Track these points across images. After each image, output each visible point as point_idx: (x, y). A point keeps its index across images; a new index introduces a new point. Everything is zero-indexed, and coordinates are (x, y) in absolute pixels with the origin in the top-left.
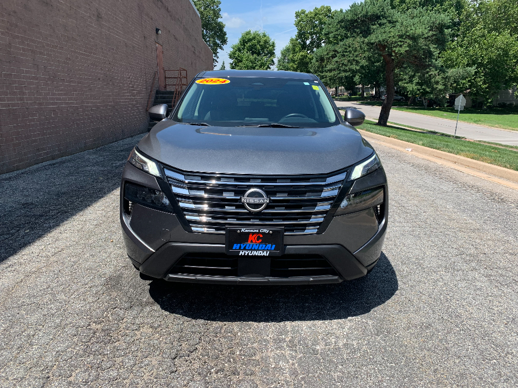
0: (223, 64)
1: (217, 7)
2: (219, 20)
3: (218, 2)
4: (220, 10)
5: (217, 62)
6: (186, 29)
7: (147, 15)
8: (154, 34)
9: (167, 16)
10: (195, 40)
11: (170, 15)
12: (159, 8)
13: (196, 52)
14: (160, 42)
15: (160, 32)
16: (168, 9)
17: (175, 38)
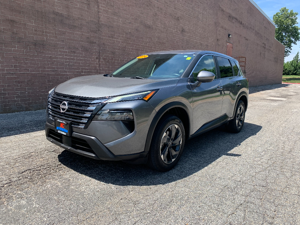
0: (298, 54)
1: (295, 17)
2: (296, 25)
3: (295, 14)
4: (297, 18)
5: (290, 52)
6: (258, 33)
7: (222, 27)
8: (226, 38)
9: (240, 27)
10: (267, 39)
11: (243, 26)
12: (233, 23)
13: (266, 47)
14: (232, 42)
15: (230, 36)
16: (241, 22)
17: (246, 39)
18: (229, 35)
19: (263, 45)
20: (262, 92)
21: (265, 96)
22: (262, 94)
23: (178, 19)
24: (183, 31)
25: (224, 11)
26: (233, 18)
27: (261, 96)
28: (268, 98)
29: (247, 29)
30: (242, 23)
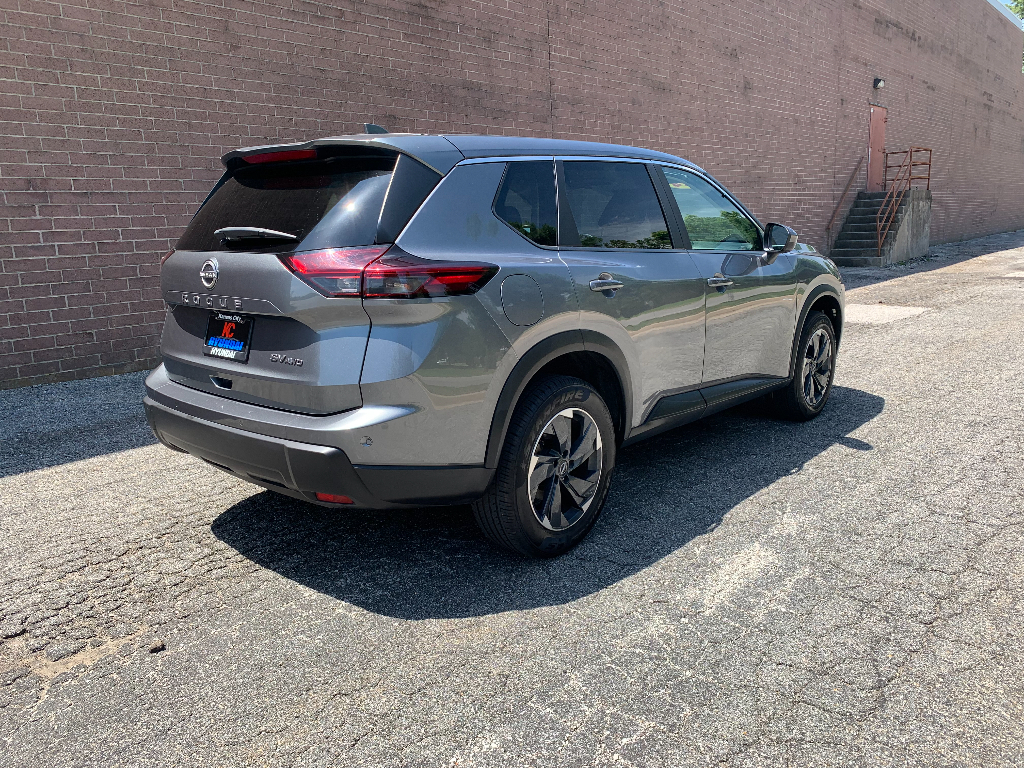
6: (967, 62)
7: (856, 59)
8: (867, 92)
9: (910, 49)
10: (997, 77)
11: (919, 46)
12: (890, 40)
13: (995, 104)
14: (883, 101)
15: (881, 84)
16: (913, 34)
17: (928, 87)
18: (877, 81)
19: (985, 100)
20: (984, 257)
21: (999, 269)
22: (989, 263)
23: (734, 55)
24: (747, 86)
25: (860, 8)
26: (888, 23)
27: (987, 269)
28: (1011, 275)
29: (933, 53)
30: (917, 36)
